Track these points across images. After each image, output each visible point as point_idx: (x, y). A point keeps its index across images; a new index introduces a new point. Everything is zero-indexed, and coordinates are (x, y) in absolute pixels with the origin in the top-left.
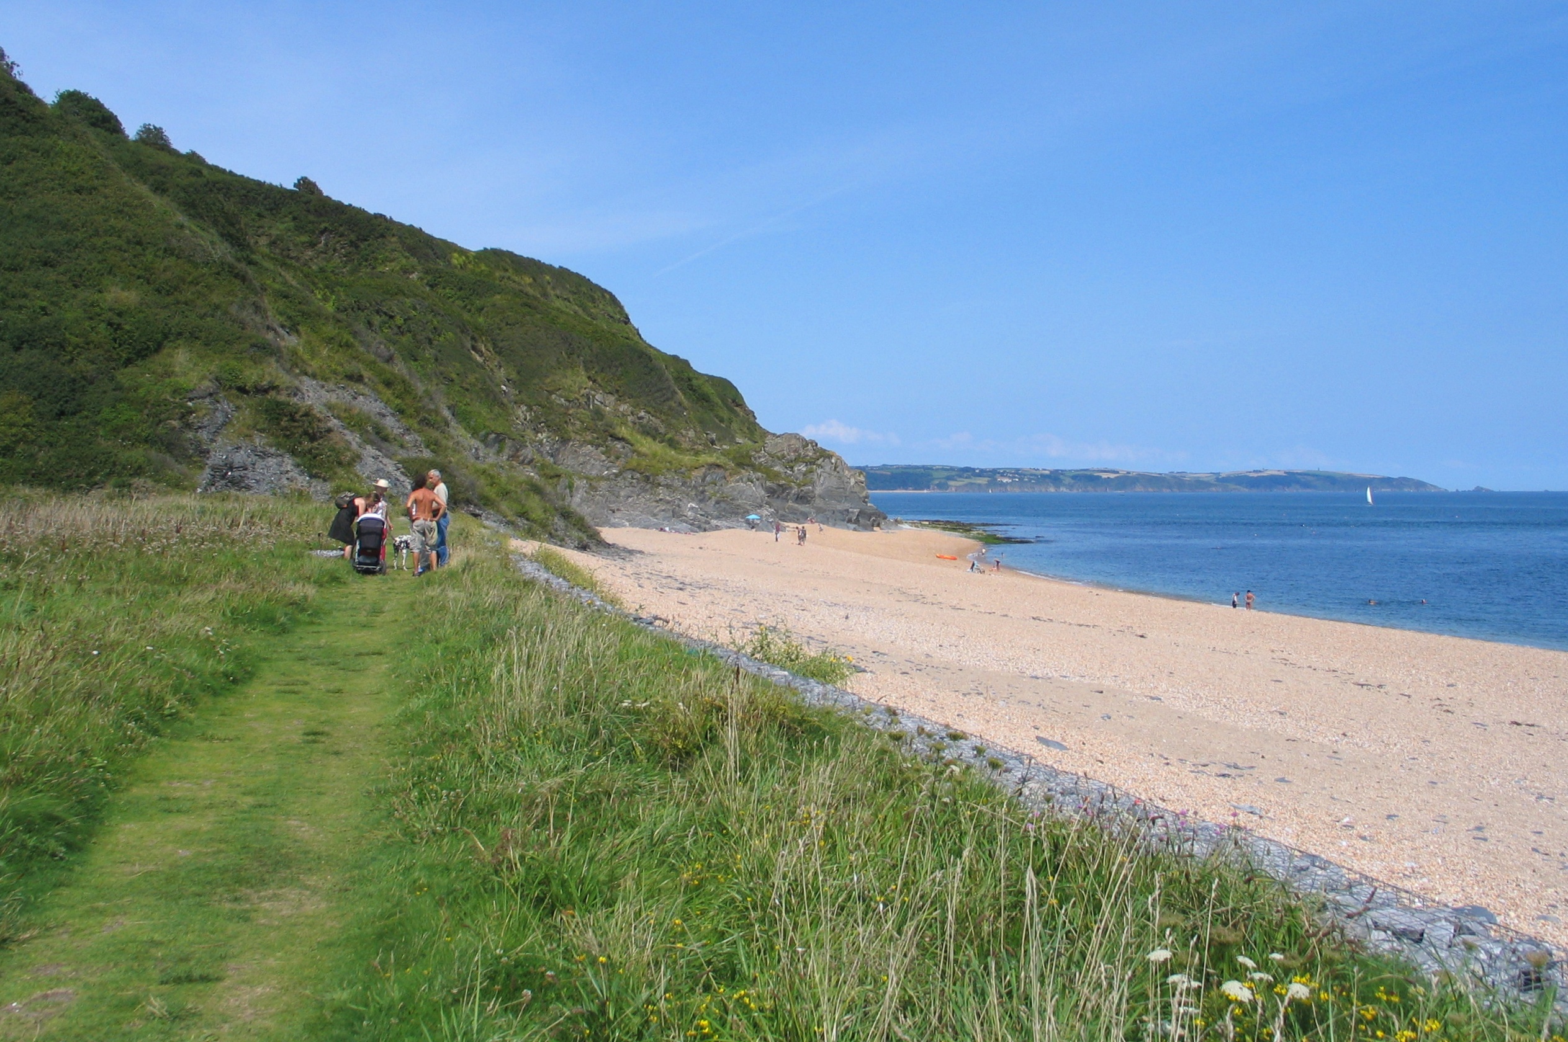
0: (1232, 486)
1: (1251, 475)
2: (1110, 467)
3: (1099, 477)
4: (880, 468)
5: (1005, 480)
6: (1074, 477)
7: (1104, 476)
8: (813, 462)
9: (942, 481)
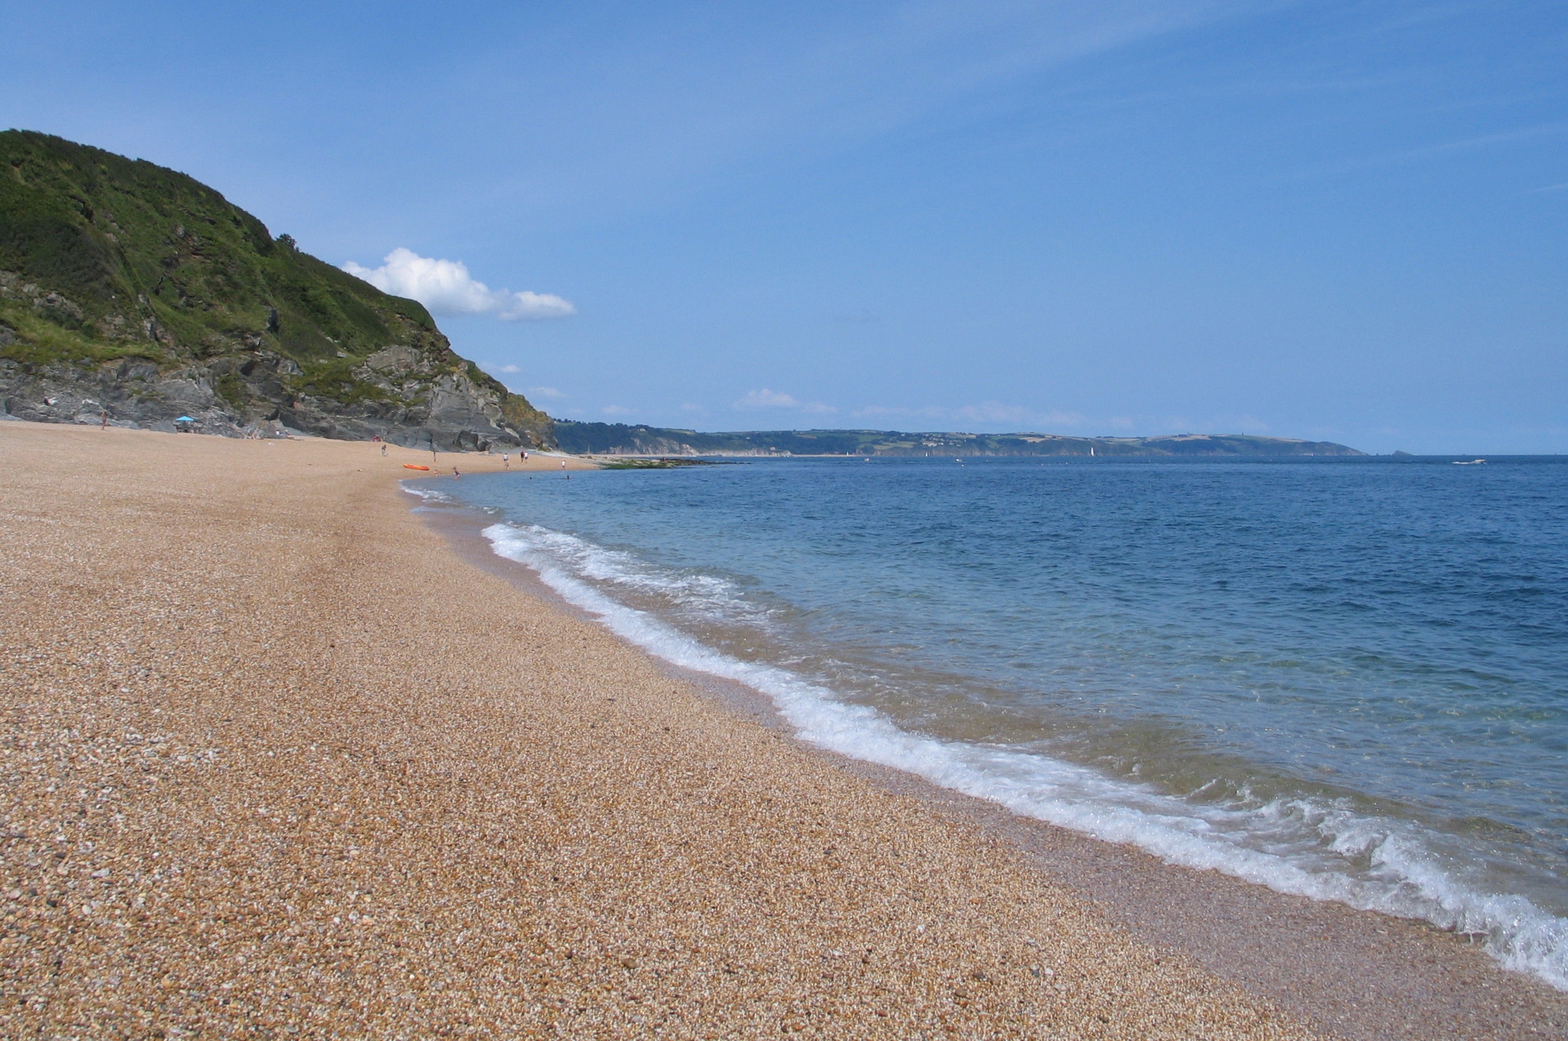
0: (1156, 450)
1: (1176, 439)
2: (1036, 432)
3: (1025, 441)
4: (807, 433)
5: (930, 444)
6: (1000, 442)
7: (1030, 440)
8: (429, 379)
9: (868, 445)
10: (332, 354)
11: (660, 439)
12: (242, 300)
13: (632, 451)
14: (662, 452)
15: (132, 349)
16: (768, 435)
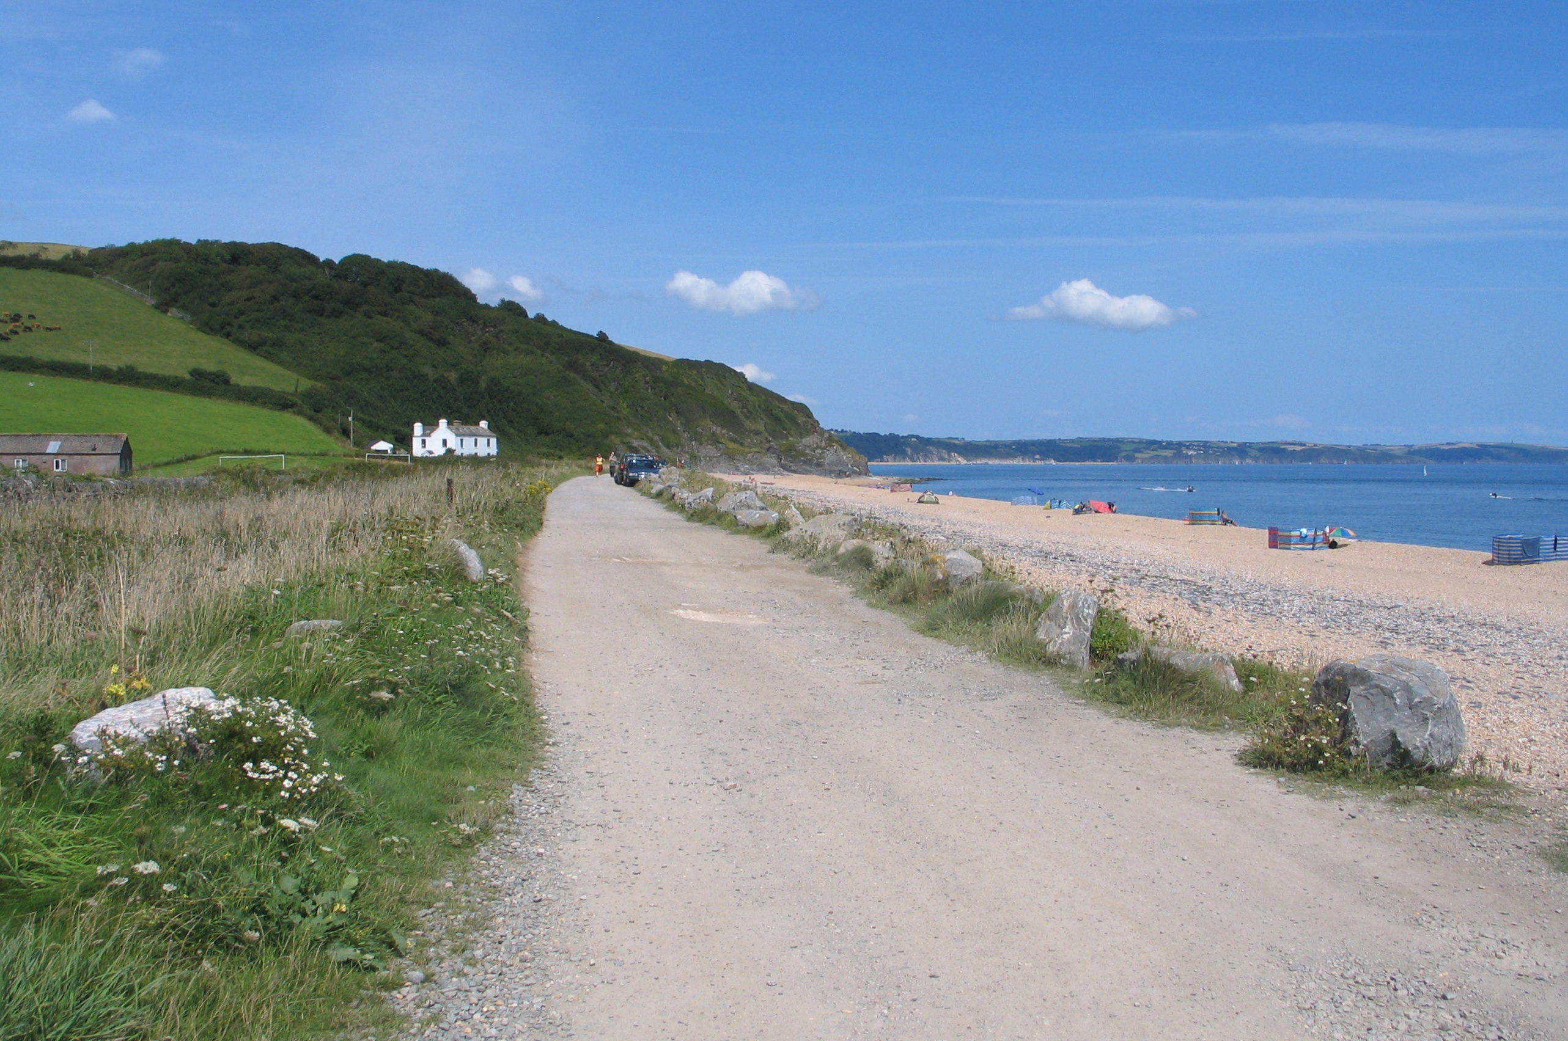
0: (1421, 459)
1: (1442, 447)
2: (1298, 440)
3: (1284, 450)
4: (1072, 441)
5: (1190, 453)
6: (1261, 450)
7: (1291, 448)
8: (825, 448)
9: (1130, 453)
10: (788, 439)
11: (931, 448)
12: (754, 419)
13: (904, 459)
14: (932, 460)
15: (754, 449)
16: (1033, 443)
